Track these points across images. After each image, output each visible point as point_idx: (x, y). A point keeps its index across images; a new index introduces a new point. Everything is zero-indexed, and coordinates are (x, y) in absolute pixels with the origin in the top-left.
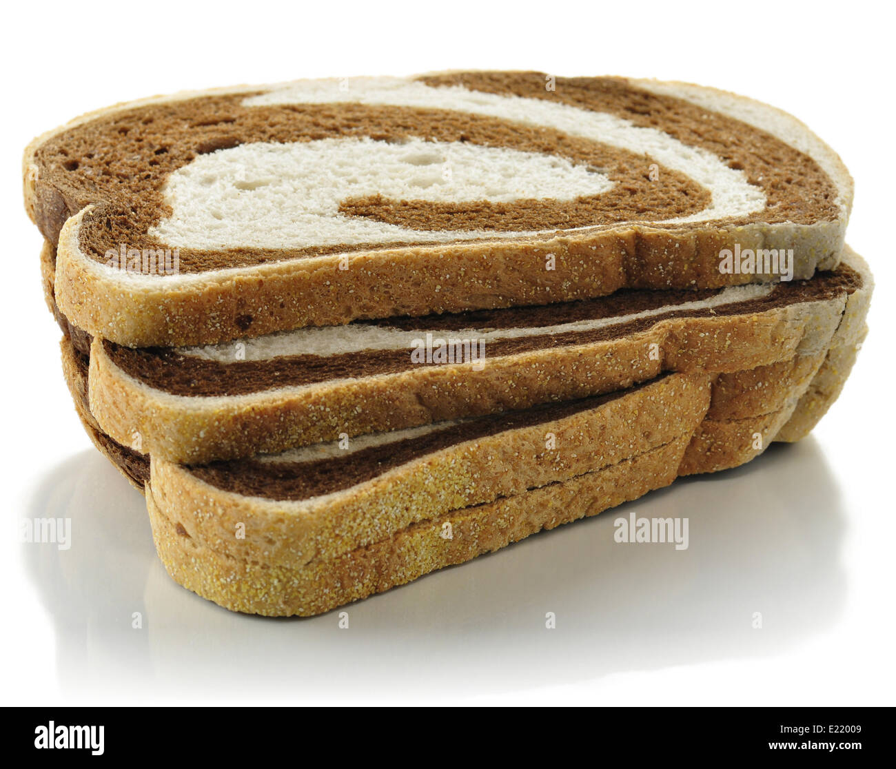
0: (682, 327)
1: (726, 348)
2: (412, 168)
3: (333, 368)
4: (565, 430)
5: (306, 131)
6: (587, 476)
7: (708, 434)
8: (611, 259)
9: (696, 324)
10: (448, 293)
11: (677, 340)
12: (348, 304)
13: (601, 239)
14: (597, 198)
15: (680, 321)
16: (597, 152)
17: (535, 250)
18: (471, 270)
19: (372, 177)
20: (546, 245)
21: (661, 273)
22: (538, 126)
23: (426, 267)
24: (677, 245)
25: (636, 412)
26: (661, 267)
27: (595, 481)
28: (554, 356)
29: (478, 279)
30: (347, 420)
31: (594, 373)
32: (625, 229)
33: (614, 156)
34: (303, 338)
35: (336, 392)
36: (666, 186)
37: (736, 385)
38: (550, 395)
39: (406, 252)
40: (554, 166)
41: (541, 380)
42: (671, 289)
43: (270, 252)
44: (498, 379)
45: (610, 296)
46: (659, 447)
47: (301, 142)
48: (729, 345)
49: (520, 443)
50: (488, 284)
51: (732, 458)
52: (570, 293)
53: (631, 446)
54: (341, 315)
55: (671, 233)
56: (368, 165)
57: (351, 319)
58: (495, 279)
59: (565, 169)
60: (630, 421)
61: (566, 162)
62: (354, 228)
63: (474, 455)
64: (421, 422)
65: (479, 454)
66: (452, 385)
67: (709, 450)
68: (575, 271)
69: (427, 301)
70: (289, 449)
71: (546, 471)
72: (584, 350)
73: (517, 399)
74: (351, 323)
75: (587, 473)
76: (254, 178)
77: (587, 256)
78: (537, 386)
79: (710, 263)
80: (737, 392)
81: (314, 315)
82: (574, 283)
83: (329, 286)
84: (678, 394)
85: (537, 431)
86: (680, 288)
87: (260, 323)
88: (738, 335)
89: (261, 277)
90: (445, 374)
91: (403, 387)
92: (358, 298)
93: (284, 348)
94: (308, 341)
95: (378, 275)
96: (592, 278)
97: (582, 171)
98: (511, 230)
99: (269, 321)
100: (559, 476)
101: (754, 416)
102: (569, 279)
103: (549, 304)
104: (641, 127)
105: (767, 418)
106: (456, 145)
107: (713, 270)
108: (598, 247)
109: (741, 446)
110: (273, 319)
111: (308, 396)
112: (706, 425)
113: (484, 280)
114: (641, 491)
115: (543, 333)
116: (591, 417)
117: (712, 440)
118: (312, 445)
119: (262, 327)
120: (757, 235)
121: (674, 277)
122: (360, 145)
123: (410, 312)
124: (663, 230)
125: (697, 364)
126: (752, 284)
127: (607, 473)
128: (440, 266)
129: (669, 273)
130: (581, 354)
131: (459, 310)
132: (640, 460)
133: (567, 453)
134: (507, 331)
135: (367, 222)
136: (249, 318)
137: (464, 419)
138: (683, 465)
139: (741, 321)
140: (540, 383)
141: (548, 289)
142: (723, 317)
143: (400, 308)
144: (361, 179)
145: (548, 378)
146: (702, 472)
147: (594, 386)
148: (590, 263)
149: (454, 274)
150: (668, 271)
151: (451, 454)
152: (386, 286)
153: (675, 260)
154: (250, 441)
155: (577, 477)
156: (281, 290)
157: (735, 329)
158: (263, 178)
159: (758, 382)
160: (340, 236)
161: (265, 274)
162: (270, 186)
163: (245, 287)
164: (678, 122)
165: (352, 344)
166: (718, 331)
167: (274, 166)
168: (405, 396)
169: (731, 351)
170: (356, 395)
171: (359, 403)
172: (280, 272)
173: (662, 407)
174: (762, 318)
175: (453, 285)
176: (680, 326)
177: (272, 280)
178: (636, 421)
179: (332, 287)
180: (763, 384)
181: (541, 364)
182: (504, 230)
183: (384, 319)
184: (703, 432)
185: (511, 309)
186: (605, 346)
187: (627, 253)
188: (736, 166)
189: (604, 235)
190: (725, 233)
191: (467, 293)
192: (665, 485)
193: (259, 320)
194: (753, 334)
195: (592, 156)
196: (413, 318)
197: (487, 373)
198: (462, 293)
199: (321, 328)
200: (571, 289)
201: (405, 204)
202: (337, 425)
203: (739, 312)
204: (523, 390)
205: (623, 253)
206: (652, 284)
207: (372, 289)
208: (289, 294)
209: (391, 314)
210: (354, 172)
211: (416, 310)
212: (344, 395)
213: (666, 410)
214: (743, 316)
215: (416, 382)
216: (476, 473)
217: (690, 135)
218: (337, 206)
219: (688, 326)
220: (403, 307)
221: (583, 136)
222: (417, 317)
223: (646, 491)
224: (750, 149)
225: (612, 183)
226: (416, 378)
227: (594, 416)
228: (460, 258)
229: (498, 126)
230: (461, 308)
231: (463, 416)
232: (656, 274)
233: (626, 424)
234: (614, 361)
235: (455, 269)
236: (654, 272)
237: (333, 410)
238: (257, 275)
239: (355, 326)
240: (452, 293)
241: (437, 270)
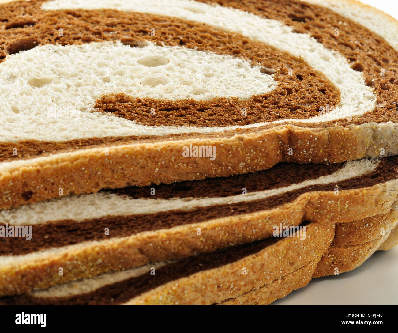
0: (317, 198)
1: (345, 210)
2: (145, 69)
3: (84, 232)
4: (237, 270)
5: (80, 35)
6: (251, 292)
7: (332, 255)
8: (272, 147)
9: (326, 196)
10: (164, 173)
11: (313, 204)
12: (97, 181)
13: (265, 136)
14: (265, 97)
15: (315, 194)
16: (268, 54)
17: (222, 145)
18: (179, 158)
19: (119, 77)
20: (229, 141)
21: (305, 155)
22: (231, 31)
23: (149, 157)
24: (316, 139)
25: (285, 252)
26: (305, 151)
27: (256, 294)
28: (231, 222)
29: (183, 163)
30: (92, 266)
31: (257, 230)
32: (282, 128)
33: (280, 58)
34: (66, 204)
35: (85, 252)
36: (311, 85)
37: (351, 226)
38: (228, 243)
39: (135, 147)
40: (239, 66)
41: (222, 236)
42: (311, 163)
43: (47, 143)
44: (193, 238)
45: (271, 169)
46: (300, 269)
47: (76, 44)
48: (347, 208)
49: (206, 280)
50: (190, 166)
51: (348, 267)
52: (244, 170)
53: (281, 272)
54: (93, 187)
55: (312, 131)
56: (117, 66)
57: (99, 189)
58: (195, 163)
59: (247, 70)
60: (280, 258)
61: (247, 63)
62: (103, 123)
63: (175, 291)
64: (142, 263)
65: (179, 291)
66: (163, 243)
67: (333, 263)
68: (248, 156)
69: (149, 178)
70: (54, 286)
71: (224, 294)
72: (251, 218)
73: (206, 248)
74: (99, 192)
75: (252, 290)
76: (42, 76)
77: (256, 147)
78: (219, 239)
79: (337, 148)
80: (352, 230)
81: (74, 188)
82: (248, 164)
83: (84, 170)
84: (313, 237)
85: (218, 272)
86: (317, 163)
87: (38, 195)
88: (353, 202)
89: (39, 167)
90: (157, 237)
91: (129, 247)
92: (103, 177)
93: (54, 213)
94: (70, 207)
95: (117, 163)
96: (259, 160)
97: (257, 71)
98: (207, 126)
99: (44, 194)
100: (232, 295)
101: (362, 243)
102: (243, 161)
103: (230, 177)
104: (298, 32)
105: (371, 244)
106: (176, 48)
107: (339, 152)
108: (264, 141)
109: (354, 260)
110: (46, 192)
111: (66, 255)
112: (331, 249)
113: (187, 164)
114: (287, 292)
115: (225, 202)
116: (254, 260)
117: (335, 258)
118: (69, 283)
119: (40, 197)
120: (369, 131)
121: (313, 157)
122: (114, 48)
123: (138, 184)
124: (307, 129)
125: (326, 218)
126: (365, 158)
127: (265, 289)
128: (158, 156)
129: (310, 155)
130: (249, 221)
131: (171, 183)
132: (286, 278)
133: (238, 283)
134: (201, 200)
135: (112, 117)
136: (31, 193)
137: (170, 260)
138: (316, 272)
139: (356, 194)
140: (221, 238)
141: (230, 168)
142: (344, 191)
143: (131, 182)
144: (112, 78)
145: (227, 234)
146: (328, 275)
147: (258, 237)
148: (258, 151)
149: (167, 161)
150: (309, 154)
151: (160, 292)
152: (122, 169)
153: (314, 147)
154: (27, 284)
155: (245, 293)
156: (52, 175)
157: (352, 199)
158: (48, 76)
159: (366, 224)
160: (94, 130)
161: (41, 165)
162: (52, 84)
163: (28, 175)
164: (323, 27)
165: (98, 211)
166: (340, 200)
167: (56, 66)
168: (130, 251)
169: (348, 211)
170: (98, 253)
171: (100, 257)
172: (51, 163)
173: (302, 246)
174: (369, 191)
175: (167, 168)
176: (315, 197)
177: (46, 169)
178: (285, 257)
179: (86, 171)
180: (369, 225)
181: (222, 227)
182: (203, 126)
183: (121, 189)
184: (329, 253)
185: (205, 180)
186: (265, 214)
187: (283, 142)
188: (358, 68)
189: (268, 133)
190: (347, 130)
191: (176, 172)
192: (304, 285)
193: (37, 193)
194: (363, 201)
195: (265, 58)
196: (140, 188)
197: (187, 235)
198: (173, 172)
199: (79, 196)
200: (245, 167)
201: (139, 101)
202: (86, 270)
203: (355, 187)
204: (210, 242)
205: (280, 143)
206: (299, 161)
207: (113, 171)
208: (57, 177)
209: (125, 186)
210: (108, 72)
211: (142, 183)
212: (90, 254)
213: (305, 248)
214: (357, 190)
215: (138, 243)
216: (176, 301)
217: (329, 39)
218: (94, 103)
219: (321, 197)
220: (134, 181)
221: (260, 40)
222: (143, 187)
223: (291, 291)
224: (368, 51)
225: (276, 82)
226: (138, 240)
227: (256, 259)
228: (171, 150)
229: (205, 32)
230: (172, 181)
231: (170, 259)
232: (301, 156)
233: (278, 260)
234: (270, 222)
235: (168, 158)
236: (300, 154)
237: (83, 262)
238: (36, 166)
239: (101, 194)
240: (166, 172)
241: (156, 159)
